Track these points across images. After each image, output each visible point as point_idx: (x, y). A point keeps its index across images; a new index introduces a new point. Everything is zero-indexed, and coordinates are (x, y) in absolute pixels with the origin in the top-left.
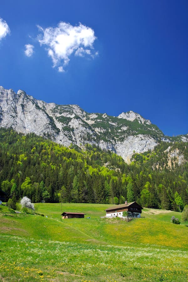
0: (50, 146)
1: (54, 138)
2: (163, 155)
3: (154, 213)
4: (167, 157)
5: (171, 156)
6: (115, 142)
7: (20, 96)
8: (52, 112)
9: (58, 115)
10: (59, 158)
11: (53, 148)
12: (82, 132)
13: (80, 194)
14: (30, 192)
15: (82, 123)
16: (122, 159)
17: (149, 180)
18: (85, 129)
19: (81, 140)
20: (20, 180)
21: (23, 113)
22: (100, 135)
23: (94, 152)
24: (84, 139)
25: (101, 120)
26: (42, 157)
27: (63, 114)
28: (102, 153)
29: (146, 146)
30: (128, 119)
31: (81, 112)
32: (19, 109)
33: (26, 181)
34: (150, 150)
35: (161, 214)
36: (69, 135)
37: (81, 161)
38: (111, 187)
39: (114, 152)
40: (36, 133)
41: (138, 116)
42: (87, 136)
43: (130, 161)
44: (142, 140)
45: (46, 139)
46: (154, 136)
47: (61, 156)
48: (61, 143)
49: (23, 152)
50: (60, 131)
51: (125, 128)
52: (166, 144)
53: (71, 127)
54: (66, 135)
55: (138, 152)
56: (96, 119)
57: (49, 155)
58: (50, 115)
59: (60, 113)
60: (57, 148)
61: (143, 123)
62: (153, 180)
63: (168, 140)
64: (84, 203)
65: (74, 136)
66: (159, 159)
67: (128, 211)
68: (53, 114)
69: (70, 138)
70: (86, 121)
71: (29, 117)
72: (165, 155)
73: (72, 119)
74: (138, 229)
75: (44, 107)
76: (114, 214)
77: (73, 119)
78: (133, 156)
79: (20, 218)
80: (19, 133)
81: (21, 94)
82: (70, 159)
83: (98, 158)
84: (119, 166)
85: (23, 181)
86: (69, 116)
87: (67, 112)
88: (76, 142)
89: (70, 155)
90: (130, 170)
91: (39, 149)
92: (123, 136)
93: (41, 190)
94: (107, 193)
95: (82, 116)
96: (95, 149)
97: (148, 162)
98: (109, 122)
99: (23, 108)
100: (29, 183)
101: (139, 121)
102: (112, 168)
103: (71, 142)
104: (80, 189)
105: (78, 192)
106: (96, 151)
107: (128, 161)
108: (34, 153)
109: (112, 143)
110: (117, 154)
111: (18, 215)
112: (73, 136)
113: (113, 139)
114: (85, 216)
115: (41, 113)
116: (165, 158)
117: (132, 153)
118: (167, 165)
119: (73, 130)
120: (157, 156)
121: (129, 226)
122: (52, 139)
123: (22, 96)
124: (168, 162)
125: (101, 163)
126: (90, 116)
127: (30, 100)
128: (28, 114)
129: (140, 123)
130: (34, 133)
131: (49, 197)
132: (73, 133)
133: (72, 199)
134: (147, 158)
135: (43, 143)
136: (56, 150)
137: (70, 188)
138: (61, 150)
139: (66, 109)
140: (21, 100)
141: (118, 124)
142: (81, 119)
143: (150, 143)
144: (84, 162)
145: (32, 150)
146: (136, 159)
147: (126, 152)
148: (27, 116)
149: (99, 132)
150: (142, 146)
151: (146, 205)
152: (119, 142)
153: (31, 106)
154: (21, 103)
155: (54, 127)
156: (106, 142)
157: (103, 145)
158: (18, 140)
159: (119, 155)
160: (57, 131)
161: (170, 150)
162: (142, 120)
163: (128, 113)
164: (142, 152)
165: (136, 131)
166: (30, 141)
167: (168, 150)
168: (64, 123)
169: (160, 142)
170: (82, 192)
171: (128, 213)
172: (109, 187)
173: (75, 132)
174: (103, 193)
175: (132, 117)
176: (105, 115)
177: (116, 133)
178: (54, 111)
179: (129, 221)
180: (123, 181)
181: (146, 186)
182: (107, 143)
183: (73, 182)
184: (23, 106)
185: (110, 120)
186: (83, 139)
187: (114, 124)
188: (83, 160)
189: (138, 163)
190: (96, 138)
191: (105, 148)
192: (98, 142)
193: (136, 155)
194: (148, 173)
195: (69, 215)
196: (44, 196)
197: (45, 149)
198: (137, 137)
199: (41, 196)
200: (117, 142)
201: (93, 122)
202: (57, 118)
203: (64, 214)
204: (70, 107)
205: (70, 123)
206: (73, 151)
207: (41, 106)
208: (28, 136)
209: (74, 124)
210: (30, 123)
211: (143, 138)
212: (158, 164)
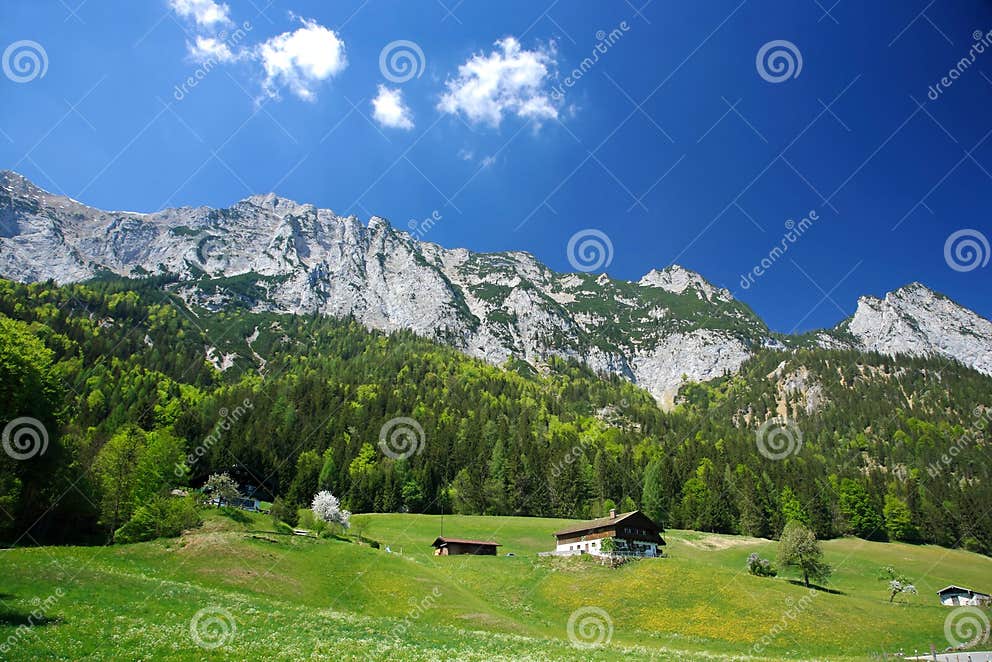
0: (447, 364)
1: (464, 343)
2: (763, 387)
3: (715, 547)
4: (776, 392)
5: (785, 388)
6: (632, 351)
7: (376, 232)
8: (460, 273)
9: (476, 281)
10: (472, 394)
11: (457, 368)
12: (540, 324)
13: (508, 492)
14: (371, 484)
15: (540, 300)
16: (652, 399)
17: (713, 454)
18: (547, 316)
19: (538, 346)
20: (349, 450)
21: (381, 276)
22: (588, 331)
23: (572, 380)
24: (545, 344)
25: (593, 293)
26: (424, 391)
27: (488, 278)
28: (593, 382)
29: (716, 362)
30: (667, 288)
31: (538, 272)
32: (373, 266)
33: (363, 453)
34: (729, 371)
35: (734, 548)
36: (503, 334)
37: (533, 402)
38: (596, 474)
39: (628, 379)
40: (414, 328)
41: (695, 280)
42: (555, 334)
43: (673, 404)
44: (706, 344)
45: (441, 344)
46: (741, 334)
47: (476, 390)
48: (481, 355)
49: (376, 378)
50: (479, 324)
51: (659, 314)
52: (774, 354)
53: (510, 312)
54: (496, 335)
55: (696, 378)
56: (580, 288)
57: (443, 386)
58: (453, 282)
59: (481, 276)
60: (467, 368)
61: (709, 297)
62: (726, 452)
63: (779, 345)
64: (518, 515)
65: (518, 335)
66: (752, 397)
67: (616, 537)
68: (462, 277)
69: (508, 342)
70: (550, 295)
71: (399, 287)
72: (769, 385)
73: (512, 289)
74: (637, 589)
75: (438, 259)
76: (579, 546)
77: (516, 289)
78: (681, 390)
79: (297, 549)
80: (370, 331)
81: (377, 227)
82: (502, 397)
83: (581, 394)
84: (637, 418)
85: (355, 453)
86: (503, 283)
87: (499, 271)
88: (524, 351)
89: (501, 387)
90: (668, 428)
91: (417, 370)
92: (653, 335)
93: (398, 478)
94: (588, 490)
95: (540, 281)
96: (575, 371)
97: (722, 407)
98: (615, 297)
99: (382, 264)
100: (371, 459)
101: (699, 293)
102: (618, 422)
103: (510, 352)
104: (510, 478)
105: (503, 486)
106: (579, 377)
107: (666, 403)
108: (403, 380)
109: (623, 355)
110: (637, 386)
111: (292, 541)
112: (515, 336)
113: (626, 342)
114: (498, 549)
115: (428, 276)
116: (768, 393)
117: (679, 381)
118: (775, 415)
119: (514, 319)
120: (747, 388)
121: (614, 581)
122: (459, 344)
123: (381, 233)
124: (777, 405)
125: (590, 408)
126: (563, 280)
127: (401, 243)
128: (396, 279)
129: (701, 298)
130: (410, 330)
131: (420, 496)
132: (515, 328)
133: (488, 505)
134: (719, 395)
135: (430, 356)
136: (465, 374)
137: (481, 476)
138: (479, 374)
139: (496, 263)
140: (377, 242)
141: (640, 303)
142: (536, 289)
143: (728, 351)
144: (539, 405)
145: (400, 375)
146: (688, 397)
147: (663, 379)
148: (392, 284)
149: (587, 326)
150: (706, 360)
151: (697, 524)
152: (642, 351)
153: (402, 258)
154: (376, 251)
155: (464, 312)
156: (605, 352)
157: (597, 361)
158: (368, 347)
159: (643, 387)
160: (470, 323)
161: (783, 371)
162: (707, 289)
163: (668, 271)
164: (708, 380)
165: (691, 321)
166: (397, 350)
167: (778, 371)
168: (492, 302)
169: (756, 349)
170: (516, 487)
171: (617, 543)
172: (591, 472)
173: (520, 324)
174: (574, 488)
175: (678, 281)
176: (604, 278)
177: (635, 326)
178: (464, 270)
179: (617, 565)
180: (638, 456)
181: (701, 470)
182: (610, 353)
183: (490, 459)
184: (381, 258)
185: (618, 291)
186: (541, 345)
187: (628, 302)
188: (538, 402)
189: (694, 409)
190: (577, 341)
191: (605, 367)
192: (585, 353)
193: (690, 388)
194: (717, 436)
195: (452, 547)
196: (407, 495)
197: (433, 372)
198: (691, 336)
199: (398, 495)
200: (637, 352)
201: (571, 298)
202: (471, 288)
203: (438, 544)
204: (507, 257)
205: (507, 302)
206: (512, 376)
207: (429, 258)
208: (393, 339)
209: (518, 303)
210: (400, 302)
211: (709, 339)
212: (750, 409)
